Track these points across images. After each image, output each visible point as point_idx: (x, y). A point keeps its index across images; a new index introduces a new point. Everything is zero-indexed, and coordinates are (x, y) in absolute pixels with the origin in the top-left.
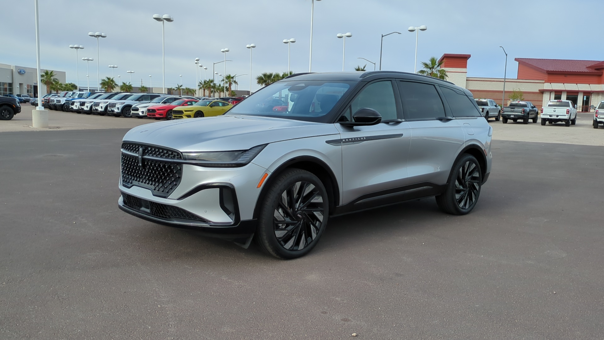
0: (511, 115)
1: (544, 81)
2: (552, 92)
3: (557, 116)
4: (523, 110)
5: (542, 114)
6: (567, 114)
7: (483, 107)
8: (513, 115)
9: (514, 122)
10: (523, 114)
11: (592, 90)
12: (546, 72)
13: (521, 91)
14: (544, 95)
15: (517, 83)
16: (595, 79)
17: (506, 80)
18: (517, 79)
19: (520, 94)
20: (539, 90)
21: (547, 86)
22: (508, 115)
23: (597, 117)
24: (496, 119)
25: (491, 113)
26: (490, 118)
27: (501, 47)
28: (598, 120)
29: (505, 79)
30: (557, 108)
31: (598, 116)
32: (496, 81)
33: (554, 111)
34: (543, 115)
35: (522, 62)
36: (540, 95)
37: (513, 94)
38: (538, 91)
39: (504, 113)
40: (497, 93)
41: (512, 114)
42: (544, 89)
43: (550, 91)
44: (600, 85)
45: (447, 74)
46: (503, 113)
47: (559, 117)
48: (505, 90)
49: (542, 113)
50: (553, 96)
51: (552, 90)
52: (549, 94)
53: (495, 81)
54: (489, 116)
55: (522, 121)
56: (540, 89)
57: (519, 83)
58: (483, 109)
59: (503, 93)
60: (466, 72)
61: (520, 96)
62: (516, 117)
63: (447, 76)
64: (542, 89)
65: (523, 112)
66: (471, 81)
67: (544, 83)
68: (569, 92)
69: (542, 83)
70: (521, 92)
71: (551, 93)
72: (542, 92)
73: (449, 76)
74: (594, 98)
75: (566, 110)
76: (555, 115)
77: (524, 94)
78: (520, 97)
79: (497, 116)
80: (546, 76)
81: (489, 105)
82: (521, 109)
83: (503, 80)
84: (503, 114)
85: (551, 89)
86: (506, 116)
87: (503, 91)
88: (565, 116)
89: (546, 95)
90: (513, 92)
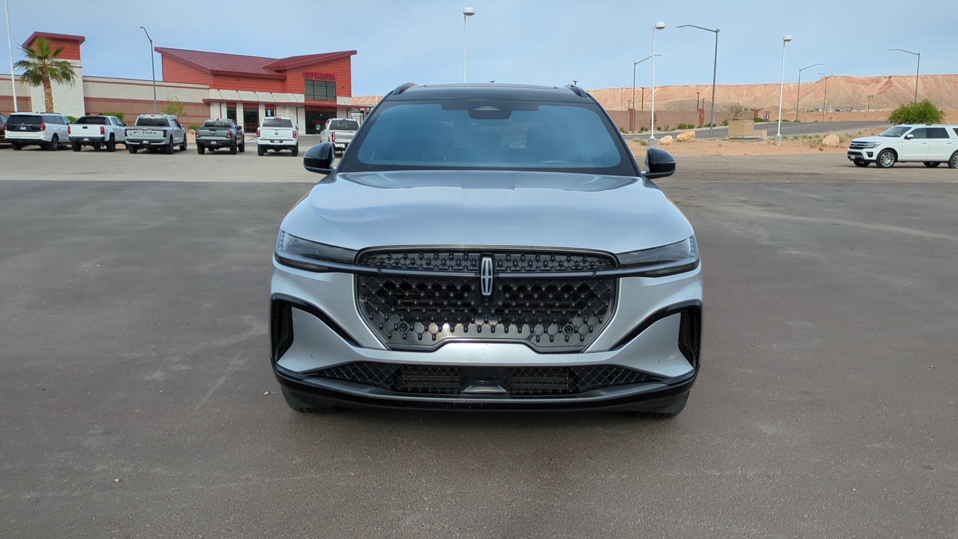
0: (211, 140)
1: (208, 87)
2: (222, 103)
3: (281, 141)
4: (229, 133)
5: (258, 138)
6: (294, 137)
7: (164, 128)
8: (214, 141)
9: (210, 152)
10: (230, 139)
11: (277, 101)
12: (210, 72)
13: (179, 101)
14: (211, 108)
15: (168, 88)
16: (277, 84)
17: (156, 83)
18: (163, 81)
19: (179, 106)
20: (203, 100)
21: (214, 94)
22: (206, 141)
23: (334, 141)
24: (180, 147)
25: (176, 139)
26: (175, 146)
27: (142, 28)
28: (337, 146)
29: (154, 81)
30: (280, 129)
31: (336, 140)
32: (135, 84)
33: (276, 134)
34: (261, 140)
35: (168, 55)
36: (205, 107)
37: (167, 106)
38: (201, 102)
39: (200, 138)
40: (139, 104)
41: (214, 139)
42: (211, 98)
43: (220, 102)
44: (285, 94)
45: (74, 70)
46: (198, 137)
47: (284, 143)
48: (157, 100)
49: (259, 136)
50: (225, 110)
51: (223, 100)
52: (219, 105)
53: (132, 84)
54: (174, 142)
55: (228, 149)
56: (204, 98)
57: (171, 88)
58: (165, 131)
59: (154, 103)
60: (81, 67)
61: (179, 109)
62: (221, 144)
63: (72, 73)
64: (208, 98)
65: (229, 137)
66: (92, 83)
67: (209, 89)
68: (246, 104)
69: (206, 89)
70: (181, 102)
71: (222, 105)
72: (208, 103)
73: (76, 74)
74: (280, 113)
75: (292, 131)
76: (277, 140)
77: (186, 107)
78: (179, 111)
79: (182, 143)
80: (211, 79)
81: (171, 126)
82: (226, 131)
83: (152, 83)
84: (199, 140)
85: (221, 99)
86: (204, 143)
87: (153, 101)
88: (292, 140)
89: (215, 107)
90: (168, 103)
